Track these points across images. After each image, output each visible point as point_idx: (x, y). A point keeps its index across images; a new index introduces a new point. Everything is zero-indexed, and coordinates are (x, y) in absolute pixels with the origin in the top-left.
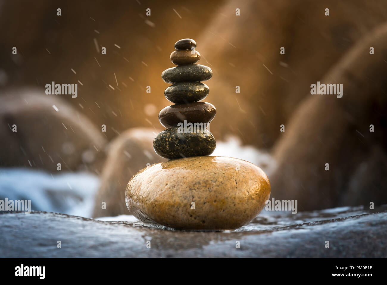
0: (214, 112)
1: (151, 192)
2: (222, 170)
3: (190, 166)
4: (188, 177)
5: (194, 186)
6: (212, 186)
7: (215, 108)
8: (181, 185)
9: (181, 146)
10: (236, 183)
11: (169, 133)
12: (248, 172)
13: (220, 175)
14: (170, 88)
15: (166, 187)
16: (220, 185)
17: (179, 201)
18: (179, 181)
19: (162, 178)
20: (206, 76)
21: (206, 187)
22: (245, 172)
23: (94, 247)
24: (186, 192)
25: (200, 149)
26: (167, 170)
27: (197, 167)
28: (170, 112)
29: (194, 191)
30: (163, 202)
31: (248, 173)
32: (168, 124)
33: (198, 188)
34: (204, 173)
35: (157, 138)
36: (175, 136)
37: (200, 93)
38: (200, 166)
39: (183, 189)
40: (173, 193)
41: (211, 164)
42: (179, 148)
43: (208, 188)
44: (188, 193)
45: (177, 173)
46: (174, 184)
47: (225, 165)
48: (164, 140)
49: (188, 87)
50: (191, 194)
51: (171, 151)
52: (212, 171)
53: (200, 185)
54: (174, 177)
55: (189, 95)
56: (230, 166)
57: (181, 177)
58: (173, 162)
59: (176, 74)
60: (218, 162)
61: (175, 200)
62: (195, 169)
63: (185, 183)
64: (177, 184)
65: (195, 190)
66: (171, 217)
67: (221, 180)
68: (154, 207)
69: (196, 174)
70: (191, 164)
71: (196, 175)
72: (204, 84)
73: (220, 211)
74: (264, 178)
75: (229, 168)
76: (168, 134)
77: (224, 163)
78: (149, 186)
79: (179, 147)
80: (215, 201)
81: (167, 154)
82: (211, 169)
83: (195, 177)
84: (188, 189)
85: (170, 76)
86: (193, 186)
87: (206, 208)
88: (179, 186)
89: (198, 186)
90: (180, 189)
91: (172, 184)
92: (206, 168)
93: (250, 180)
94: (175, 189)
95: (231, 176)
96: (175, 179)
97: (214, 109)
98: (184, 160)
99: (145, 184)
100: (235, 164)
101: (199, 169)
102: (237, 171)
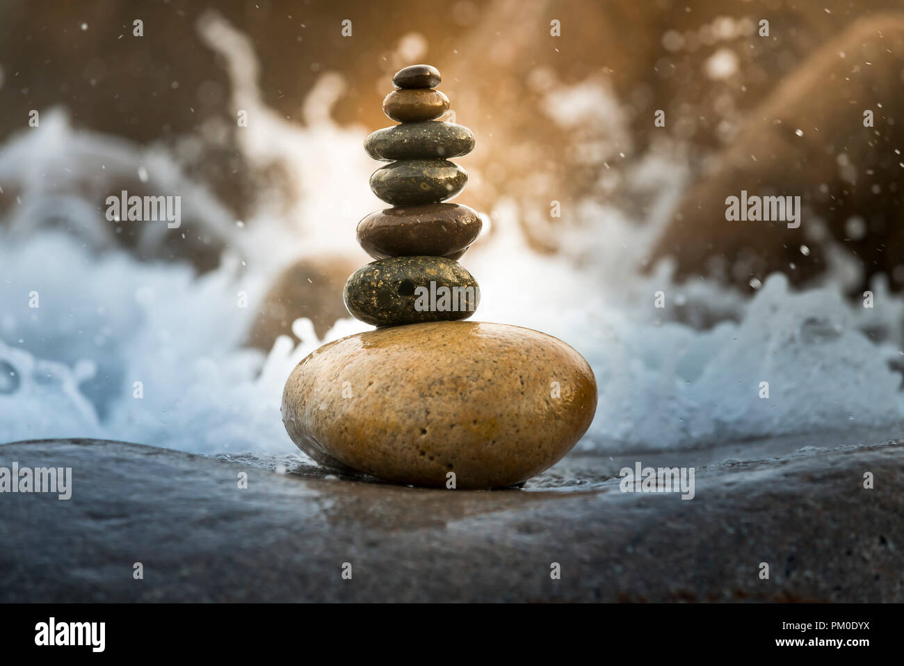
0: (476, 225)
1: (336, 400)
2: (491, 354)
3: (423, 343)
4: (417, 367)
5: (429, 388)
6: (468, 389)
8: (402, 386)
9: (403, 299)
10: (522, 383)
11: (377, 271)
12: (549, 358)
13: (487, 364)
15: (370, 389)
16: (486, 386)
17: (397, 420)
18: (397, 376)
19: (360, 369)
20: (460, 148)
21: (456, 390)
22: (543, 358)
23: (209, 523)
24: (413, 400)
26: (373, 350)
27: (437, 346)
28: (382, 224)
29: (430, 399)
30: (362, 420)
31: (549, 360)
32: (376, 249)
33: (437, 393)
34: (453, 360)
35: (353, 280)
36: (390, 276)
38: (444, 345)
39: (406, 395)
40: (384, 403)
41: (467, 341)
42: (400, 304)
43: (461, 394)
44: (417, 403)
45: (393, 360)
46: (385, 384)
47: (499, 343)
48: (366, 284)
49: (420, 171)
50: (422, 406)
51: (382, 311)
52: (470, 355)
53: (443, 387)
54: (388, 367)
55: (424, 189)
57: (402, 369)
59: (397, 141)
60: (484, 336)
61: (388, 418)
62: (433, 351)
63: (410, 381)
64: (393, 383)
65: (433, 397)
66: (380, 455)
67: (489, 375)
68: (342, 433)
69: (435, 361)
70: (423, 339)
71: (433, 364)
72: (455, 164)
73: (487, 445)
74: (583, 373)
75: (506, 349)
76: (377, 272)
77: (495, 339)
78: (334, 386)
79: (399, 301)
80: (475, 422)
81: (373, 316)
82: (468, 352)
83: (433, 369)
84: (416, 394)
85: (381, 146)
86: (427, 388)
87: (454, 436)
88: (397, 388)
89: (440, 389)
90: (400, 395)
91: (382, 383)
92: (458, 349)
93: (552, 376)
94: (389, 393)
95: (511, 367)
96: (388, 373)
97: (477, 218)
98: (411, 329)
99: (324, 381)
100: (521, 340)
101: (441, 351)
102: (524, 357)
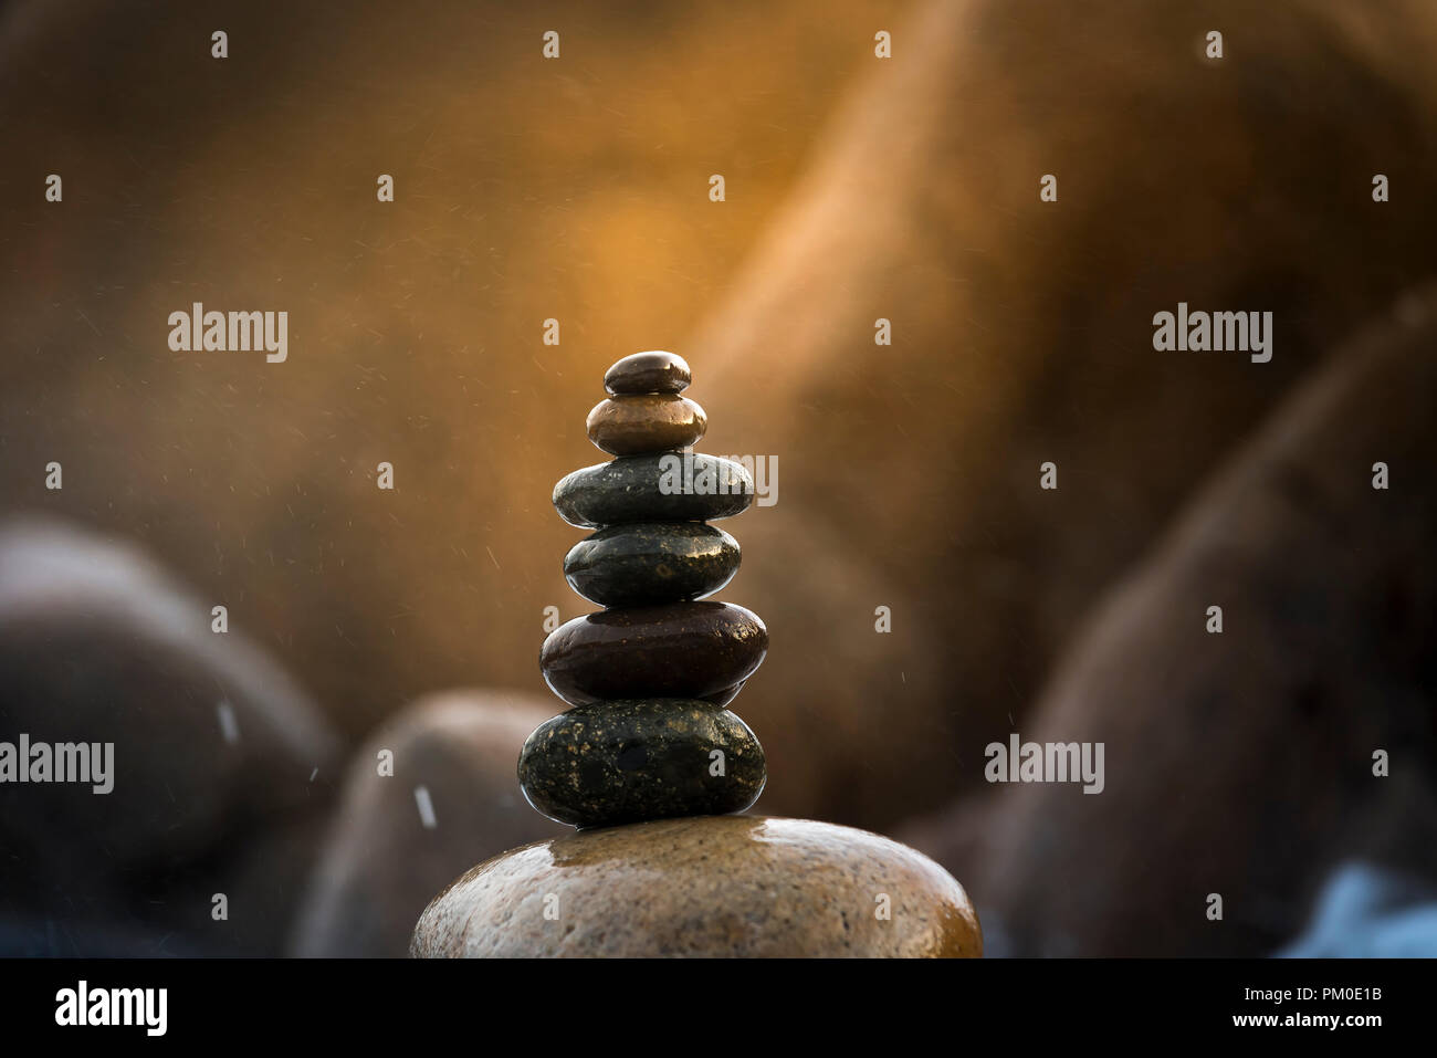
0: (758, 641)
2: (787, 874)
3: (664, 855)
4: (655, 898)
5: (677, 938)
6: (748, 938)
7: (763, 627)
8: (628, 934)
9: (627, 776)
10: (846, 925)
11: (579, 725)
12: (894, 880)
13: (782, 893)
14: (585, 545)
15: (569, 939)
16: (781, 932)
18: (618, 915)
20: (727, 500)
21: (726, 939)
22: (883, 880)
25: (702, 786)
26: (573, 871)
27: (690, 860)
28: (588, 640)
31: (894, 885)
32: (577, 687)
33: (692, 947)
34: (719, 884)
35: (534, 743)
36: (603, 735)
37: (706, 565)
38: (704, 858)
39: (635, 949)
41: (745, 851)
42: (621, 785)
43: (735, 948)
45: (611, 885)
46: (597, 929)
47: (804, 853)
48: (559, 749)
49: (655, 543)
51: (589, 797)
52: (750, 875)
53: (702, 934)
54: (600, 899)
55: (663, 575)
56: (822, 857)
57: (627, 902)
58: (595, 840)
59: (613, 490)
60: (775, 840)
62: (684, 869)
63: (641, 924)
67: (784, 912)
69: (687, 887)
70: (665, 847)
71: (685, 893)
72: (719, 529)
74: (957, 906)
75: (817, 864)
76: (578, 728)
77: (795, 846)
78: (502, 934)
79: (620, 778)
81: (572, 808)
82: (746, 869)
83: (683, 901)
85: (585, 499)
86: (673, 935)
88: (619, 937)
89: (696, 939)
91: (591, 927)
92: (728, 864)
93: (900, 913)
94: (604, 946)
95: (825, 897)
96: (603, 909)
97: (760, 631)
98: (641, 831)
99: (484, 926)
100: (842, 848)
101: (698, 869)
102: (849, 879)
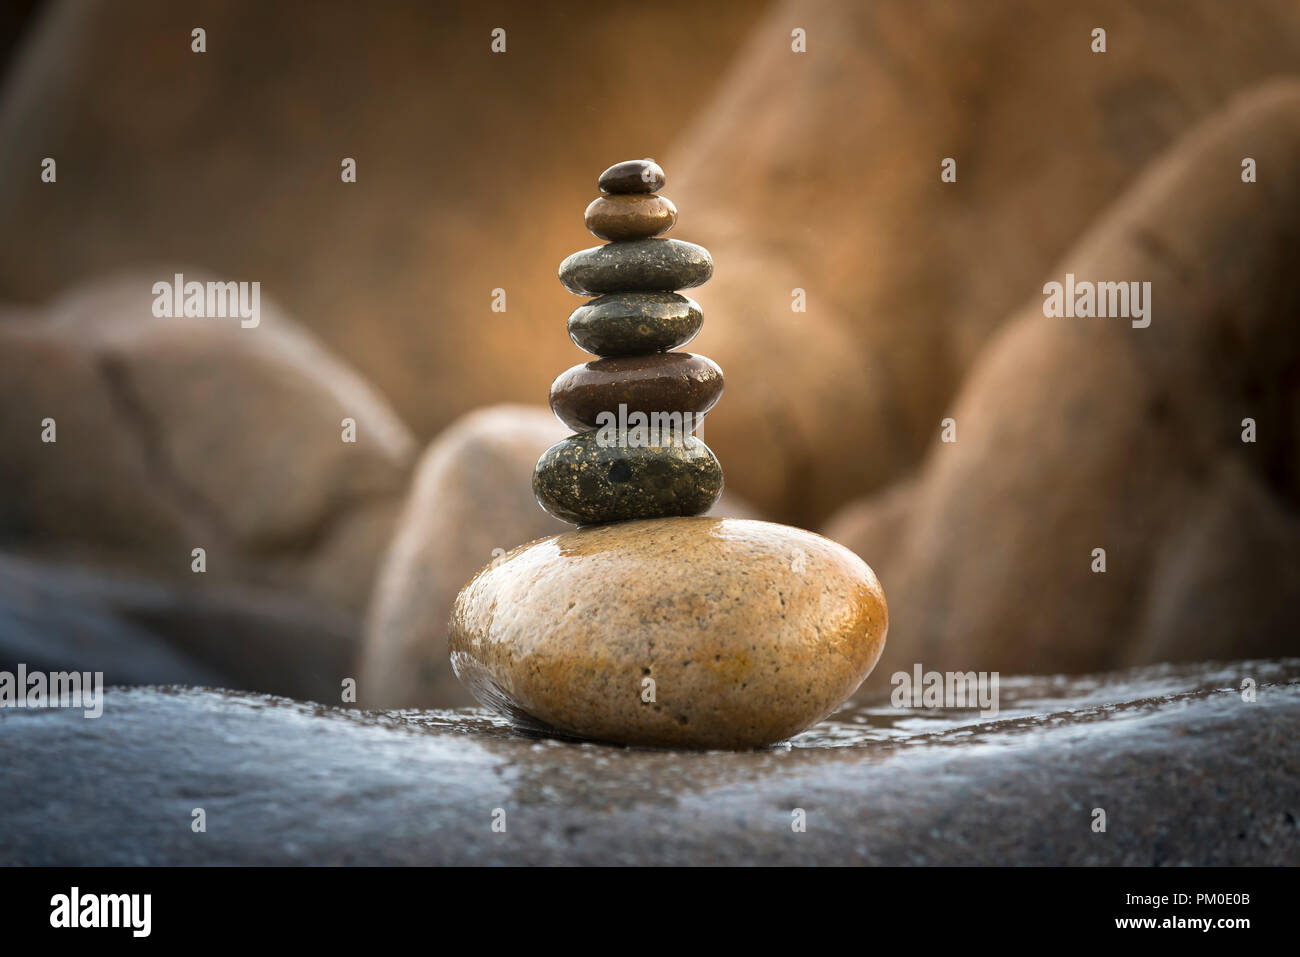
0: (716, 384)
1: (524, 629)
2: (739, 563)
3: (644, 548)
4: (636, 582)
5: (654, 612)
6: (708, 612)
7: (720, 372)
8: (616, 609)
9: (615, 486)
10: (783, 603)
11: (579, 448)
12: (819, 567)
13: (733, 577)
14: (585, 311)
15: (571, 612)
16: (732, 607)
17: (609, 655)
18: (608, 595)
19: (557, 585)
20: (693, 275)
21: (690, 613)
22: (812, 567)
23: (346, 802)
24: (630, 628)
25: (674, 495)
26: (576, 559)
27: (663, 553)
28: (586, 382)
29: (655, 627)
30: (560, 658)
31: (820, 571)
32: (578, 418)
33: (665, 618)
34: (686, 571)
35: (545, 462)
36: (597, 455)
37: (677, 325)
38: (674, 551)
39: (622, 621)
40: (591, 632)
41: (705, 545)
42: (611, 494)
43: (698, 619)
44: (637, 632)
45: (603, 572)
46: (591, 606)
47: (751, 547)
48: (564, 467)
49: (637, 309)
50: (644, 636)
51: (587, 503)
52: (709, 564)
53: (672, 609)
54: (595, 583)
55: (643, 333)
56: (764, 550)
57: (616, 585)
58: (592, 536)
59: (605, 268)
60: (729, 537)
61: (596, 653)
62: (659, 559)
63: (626, 602)
64: (603, 605)
65: (658, 623)
66: (585, 705)
67: (736, 592)
68: (532, 674)
69: (660, 573)
70: (644, 542)
71: (659, 578)
72: (687, 298)
73: (734, 689)
74: (868, 587)
75: (760, 555)
76: (579, 450)
78: (520, 608)
79: (610, 489)
80: (718, 657)
81: (574, 511)
82: (706, 559)
83: (659, 584)
84: (636, 618)
85: (580, 274)
86: (651, 610)
87: (689, 678)
88: (609, 612)
89: (667, 612)
90: (613, 621)
91: (588, 604)
92: (692, 555)
93: (824, 593)
94: (598, 619)
95: (767, 581)
96: (596, 590)
97: (718, 375)
98: (628, 529)
99: (506, 602)
100: (779, 542)
101: (670, 559)
102: (785, 566)
